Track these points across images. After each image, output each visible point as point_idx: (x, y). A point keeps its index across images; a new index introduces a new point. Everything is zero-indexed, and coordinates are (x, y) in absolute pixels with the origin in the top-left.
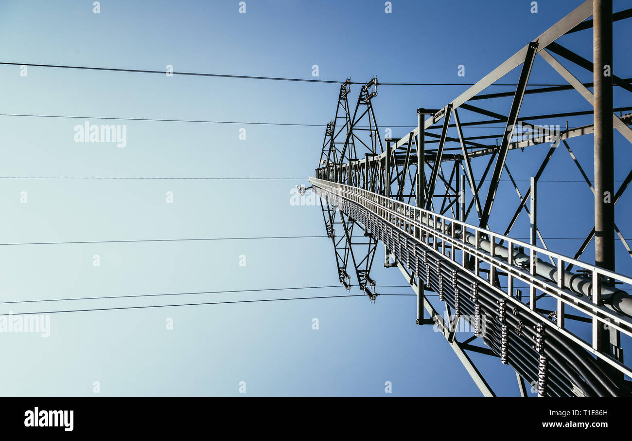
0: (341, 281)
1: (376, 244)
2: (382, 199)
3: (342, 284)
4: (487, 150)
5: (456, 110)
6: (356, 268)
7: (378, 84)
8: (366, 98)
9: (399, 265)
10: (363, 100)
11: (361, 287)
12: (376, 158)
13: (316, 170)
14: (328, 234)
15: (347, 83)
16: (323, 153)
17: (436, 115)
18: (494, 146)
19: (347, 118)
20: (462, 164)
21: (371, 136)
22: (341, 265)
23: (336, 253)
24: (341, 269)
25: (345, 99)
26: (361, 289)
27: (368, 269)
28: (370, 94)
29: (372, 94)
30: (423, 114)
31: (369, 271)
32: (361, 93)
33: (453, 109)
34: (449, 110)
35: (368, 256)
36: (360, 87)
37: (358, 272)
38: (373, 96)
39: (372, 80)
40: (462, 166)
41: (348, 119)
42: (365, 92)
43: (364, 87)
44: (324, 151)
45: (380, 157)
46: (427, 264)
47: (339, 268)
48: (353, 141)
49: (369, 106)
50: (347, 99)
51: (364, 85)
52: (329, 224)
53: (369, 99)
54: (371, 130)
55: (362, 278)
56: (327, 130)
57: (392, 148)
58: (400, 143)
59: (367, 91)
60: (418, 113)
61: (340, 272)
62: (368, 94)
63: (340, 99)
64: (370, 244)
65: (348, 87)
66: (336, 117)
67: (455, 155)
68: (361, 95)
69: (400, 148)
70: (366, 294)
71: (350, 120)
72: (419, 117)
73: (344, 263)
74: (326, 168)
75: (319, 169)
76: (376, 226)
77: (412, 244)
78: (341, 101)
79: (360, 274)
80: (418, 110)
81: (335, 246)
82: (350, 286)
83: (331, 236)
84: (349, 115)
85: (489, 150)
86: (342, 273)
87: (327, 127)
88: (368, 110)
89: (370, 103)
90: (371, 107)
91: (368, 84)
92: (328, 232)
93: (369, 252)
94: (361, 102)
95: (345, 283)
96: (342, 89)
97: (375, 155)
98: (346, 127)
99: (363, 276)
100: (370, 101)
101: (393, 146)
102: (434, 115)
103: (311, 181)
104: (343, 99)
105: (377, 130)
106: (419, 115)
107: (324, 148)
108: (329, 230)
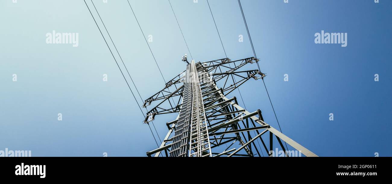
0: (146, 101)
1: (174, 112)
2: (202, 108)
3: (145, 102)
4: (249, 151)
5: (268, 130)
6: (157, 107)
7: (262, 78)
8: (252, 74)
9: (171, 130)
10: (250, 73)
11: (148, 113)
12: (221, 95)
13: (200, 62)
14: (167, 83)
15: (256, 59)
16: (211, 62)
17: (260, 120)
18: (252, 154)
19: (236, 67)
20: (236, 141)
21: (231, 86)
22: (154, 98)
23: (160, 92)
24: (152, 98)
25: (246, 62)
26: (147, 114)
27: (159, 113)
28: (255, 76)
29: (256, 77)
30: (258, 113)
31: (158, 114)
32: (253, 71)
33: (267, 129)
34: (266, 127)
35: (166, 110)
36: (257, 69)
37: (155, 108)
38: (254, 78)
39: (263, 74)
40: (235, 141)
41: (235, 69)
42: (255, 72)
43: (258, 71)
44: (212, 62)
45: (223, 97)
46: (181, 148)
47: (152, 97)
48: (224, 77)
49: (248, 78)
50: (247, 63)
51: (259, 70)
52: (173, 82)
53: (252, 77)
54: (235, 84)
55: (153, 112)
56: (224, 59)
57: (231, 102)
58: (235, 106)
59: (256, 73)
60: (258, 110)
61: (150, 98)
62: (255, 74)
63: (245, 59)
64: (173, 109)
65: (254, 61)
66: (234, 62)
67: (239, 135)
68: (252, 71)
69: (233, 106)
70: (146, 117)
71: (235, 70)
72: (256, 112)
73: (156, 98)
74: (203, 67)
75: (201, 64)
76: (185, 110)
77: (186, 135)
78: (245, 61)
79: (154, 110)
80: (259, 110)
81: (163, 90)
82: (146, 107)
83: (167, 86)
84: (238, 68)
85: (249, 152)
86: (150, 100)
87: (226, 59)
88: (245, 78)
89: (250, 78)
90: (248, 79)
91: (260, 72)
92: (168, 83)
93: (168, 110)
94: (249, 73)
95: (146, 103)
96: (251, 58)
97: (222, 93)
98: (230, 69)
99: (154, 112)
100: (251, 77)
101: (233, 102)
102: (260, 119)
103: (192, 61)
104: (246, 61)
105: (236, 88)
106: (257, 111)
107: (214, 61)
108: (169, 83)
